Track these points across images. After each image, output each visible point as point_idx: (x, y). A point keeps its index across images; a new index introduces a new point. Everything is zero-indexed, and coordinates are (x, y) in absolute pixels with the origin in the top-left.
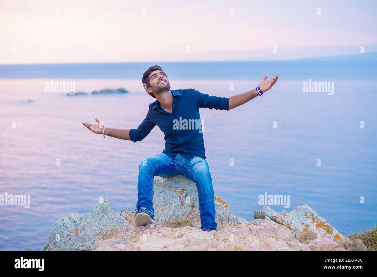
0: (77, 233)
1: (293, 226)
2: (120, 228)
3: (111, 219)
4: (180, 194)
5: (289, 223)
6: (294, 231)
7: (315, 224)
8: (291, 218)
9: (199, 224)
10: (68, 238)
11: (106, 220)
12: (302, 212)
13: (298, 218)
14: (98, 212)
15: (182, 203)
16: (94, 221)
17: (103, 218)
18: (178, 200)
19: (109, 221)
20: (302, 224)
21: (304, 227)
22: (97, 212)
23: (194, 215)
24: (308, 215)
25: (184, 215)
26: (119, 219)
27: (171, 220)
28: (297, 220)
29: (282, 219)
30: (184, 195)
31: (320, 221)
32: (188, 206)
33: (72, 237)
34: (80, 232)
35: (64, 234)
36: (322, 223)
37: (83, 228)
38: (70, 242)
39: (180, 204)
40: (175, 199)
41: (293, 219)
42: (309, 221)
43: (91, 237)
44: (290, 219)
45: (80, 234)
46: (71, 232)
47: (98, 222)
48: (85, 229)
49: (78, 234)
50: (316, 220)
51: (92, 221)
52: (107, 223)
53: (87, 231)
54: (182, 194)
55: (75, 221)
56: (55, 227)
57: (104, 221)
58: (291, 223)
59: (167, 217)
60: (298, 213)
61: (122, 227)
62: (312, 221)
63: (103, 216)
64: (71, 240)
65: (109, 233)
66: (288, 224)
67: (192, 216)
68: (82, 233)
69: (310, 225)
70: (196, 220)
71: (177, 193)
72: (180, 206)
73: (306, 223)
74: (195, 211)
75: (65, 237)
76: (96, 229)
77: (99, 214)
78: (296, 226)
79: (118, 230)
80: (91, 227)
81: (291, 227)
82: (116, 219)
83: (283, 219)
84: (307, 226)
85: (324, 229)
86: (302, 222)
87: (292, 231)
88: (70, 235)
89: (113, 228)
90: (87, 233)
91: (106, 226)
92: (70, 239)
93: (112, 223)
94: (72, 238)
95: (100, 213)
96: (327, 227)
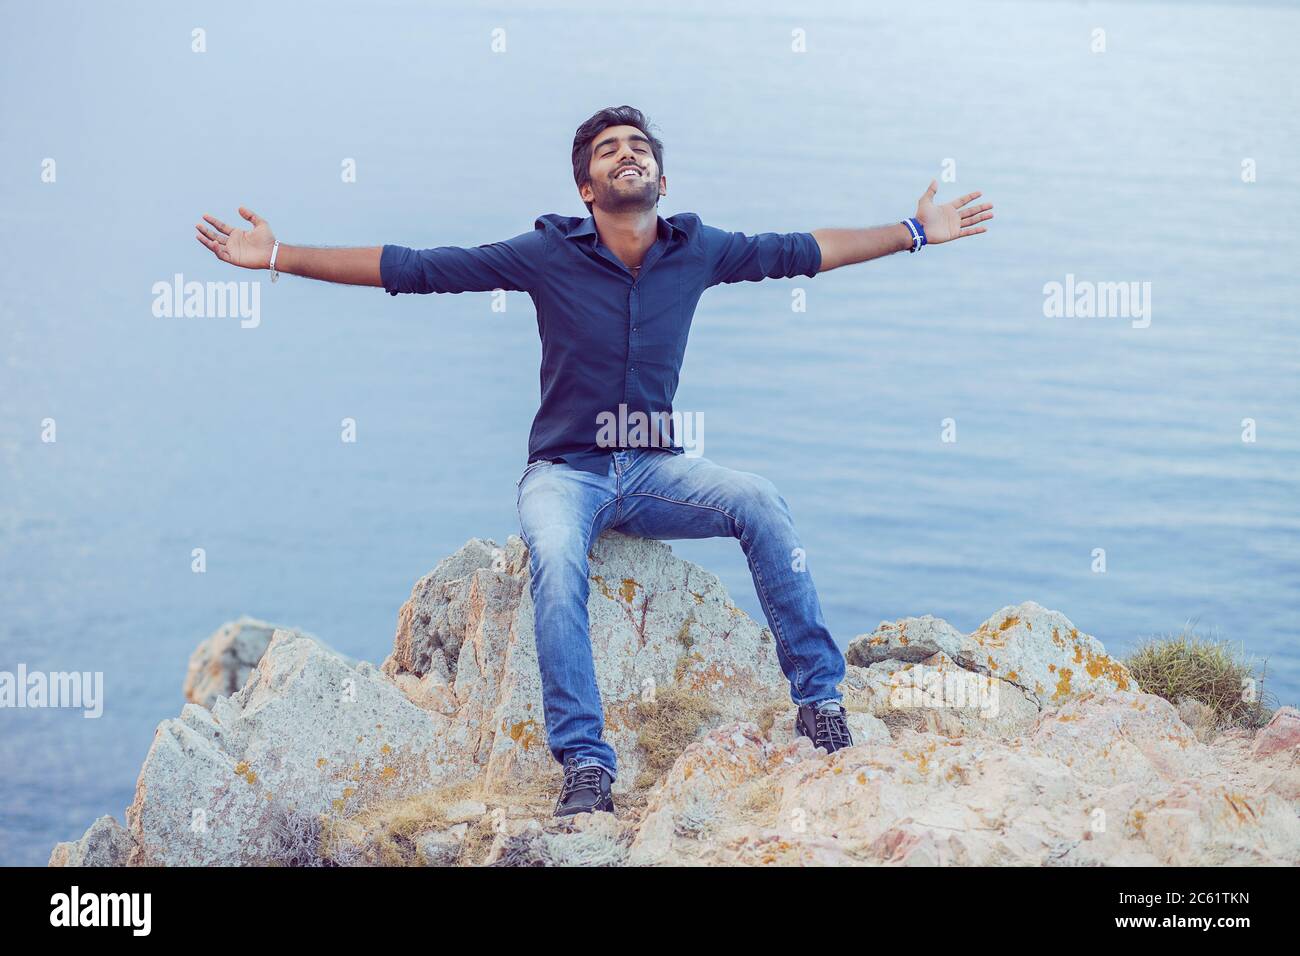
0: (252, 779)
1: (1027, 679)
2: (414, 742)
3: (371, 714)
4: (624, 601)
5: (1016, 669)
6: (1034, 694)
7: (1084, 664)
8: (1017, 651)
9: (732, 703)
10: (222, 804)
11: (354, 719)
12: (1045, 627)
13: (1038, 650)
14: (315, 691)
15: (641, 630)
16: (307, 728)
17: (338, 712)
18: (623, 623)
19: (368, 723)
20: (1052, 668)
21: (1057, 678)
22: (312, 689)
23: (703, 670)
24: (1061, 636)
25: (663, 676)
26: (402, 711)
27: (623, 697)
28: (1035, 659)
29: (990, 659)
30: (638, 600)
31: (1095, 655)
32: (668, 640)
33: (234, 796)
34: (266, 775)
35: (202, 790)
36: (1102, 659)
37: (274, 758)
38: (232, 818)
39: (635, 637)
40: (615, 619)
41: (1025, 654)
42: (1067, 658)
43: (314, 789)
44: (1017, 656)
45: (265, 782)
46: (228, 777)
47: (324, 728)
48: (284, 760)
49: (259, 784)
50: (1084, 653)
51: (299, 727)
52: (359, 730)
53: (291, 769)
54: (630, 600)
55: (217, 734)
56: (161, 765)
57: (347, 721)
58: (1021, 668)
59: (609, 686)
60: (1033, 634)
61: (422, 739)
62: (1074, 655)
63: (337, 704)
64: (234, 810)
65: (377, 765)
66: (1014, 675)
67: (696, 678)
68: (276, 778)
69: (1073, 670)
70: (715, 688)
71: (612, 598)
72: (635, 643)
73: (1059, 666)
74: (700, 659)
75: (207, 799)
76: (326, 755)
77: (321, 697)
78: (1037, 677)
79: (409, 750)
80: (301, 752)
81: (1023, 683)
82: (390, 710)
83: (994, 660)
84: (1067, 674)
85: (1111, 678)
86: (1049, 662)
87: (1028, 696)
88: (227, 792)
89: (386, 748)
90: (295, 776)
91: (360, 741)
92: (229, 806)
93: (379, 727)
94: (239, 801)
95: (324, 695)
96: (1115, 671)
